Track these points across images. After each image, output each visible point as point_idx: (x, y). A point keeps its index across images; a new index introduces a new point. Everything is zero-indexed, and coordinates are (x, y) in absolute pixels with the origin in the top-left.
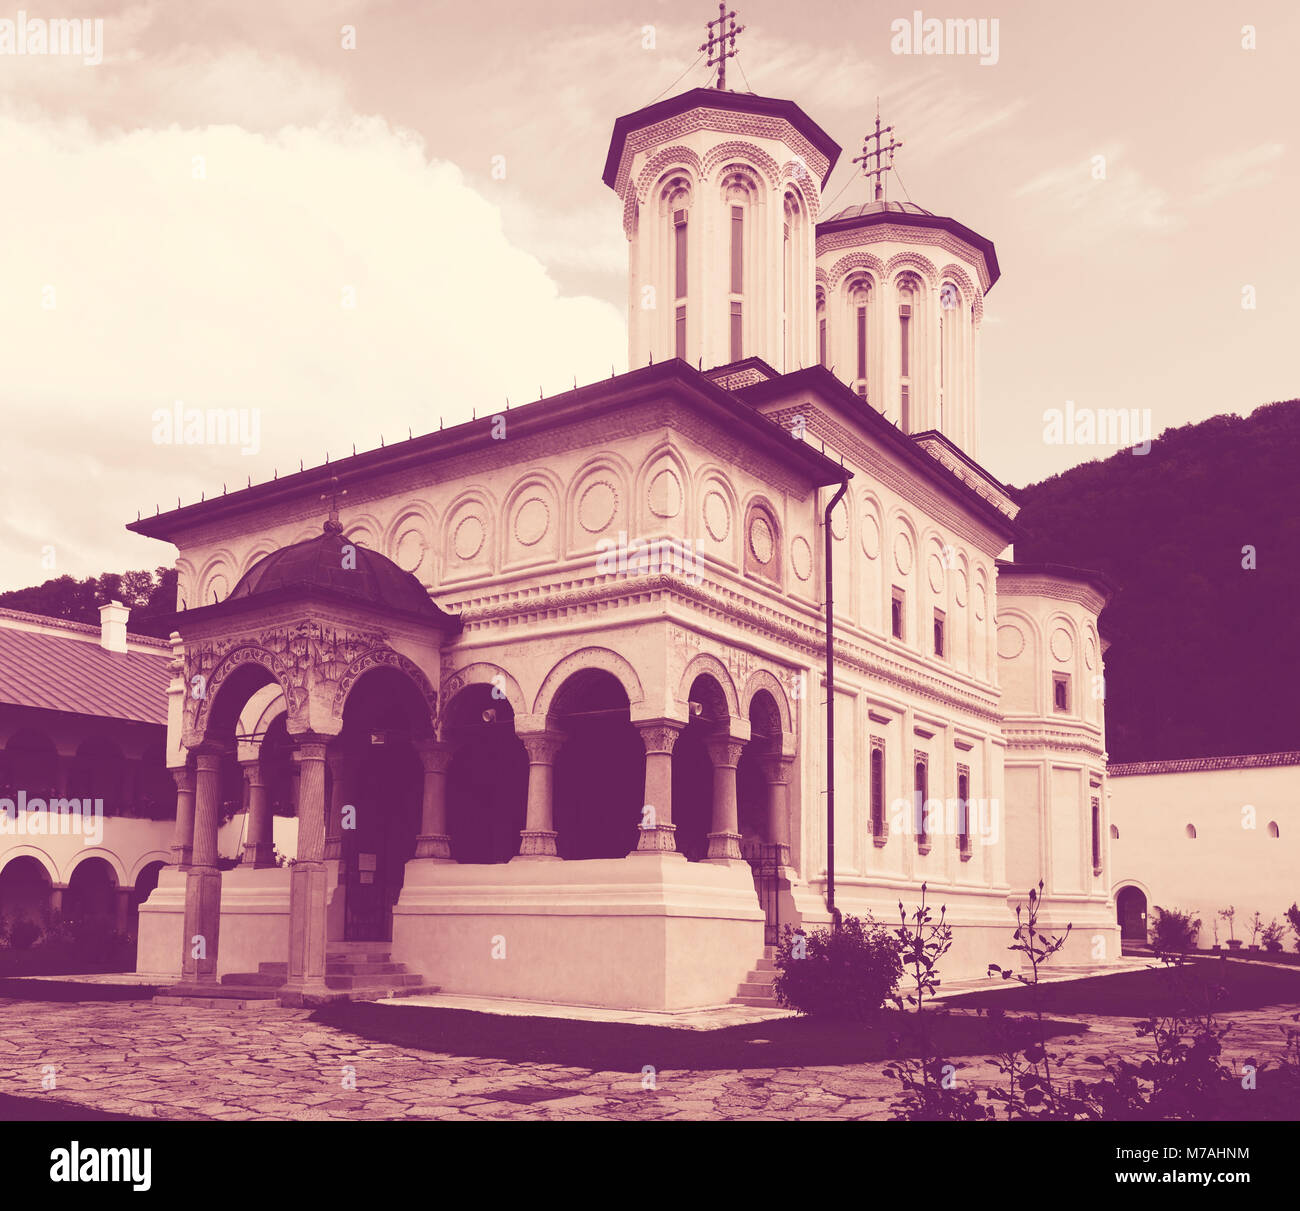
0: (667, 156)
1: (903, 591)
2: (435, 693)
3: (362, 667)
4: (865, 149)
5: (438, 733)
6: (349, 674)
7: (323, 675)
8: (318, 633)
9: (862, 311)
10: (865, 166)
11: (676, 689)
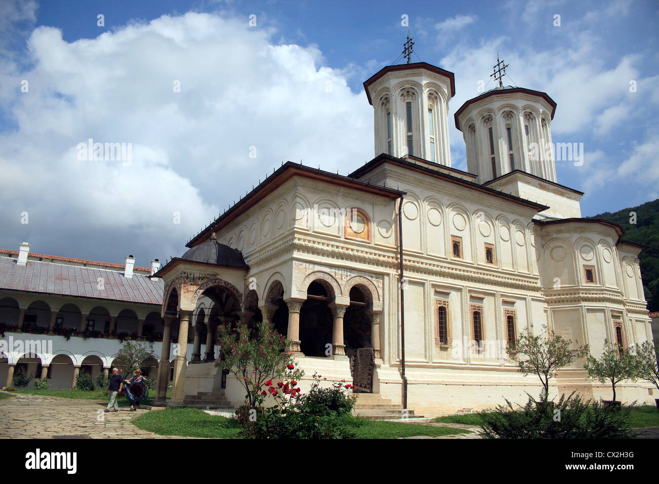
0: (382, 91)
1: (461, 237)
2: (242, 294)
3: (206, 286)
4: (495, 71)
5: (242, 309)
6: (200, 288)
7: (187, 289)
8: (186, 275)
9: (491, 129)
10: (495, 77)
11: (299, 286)
